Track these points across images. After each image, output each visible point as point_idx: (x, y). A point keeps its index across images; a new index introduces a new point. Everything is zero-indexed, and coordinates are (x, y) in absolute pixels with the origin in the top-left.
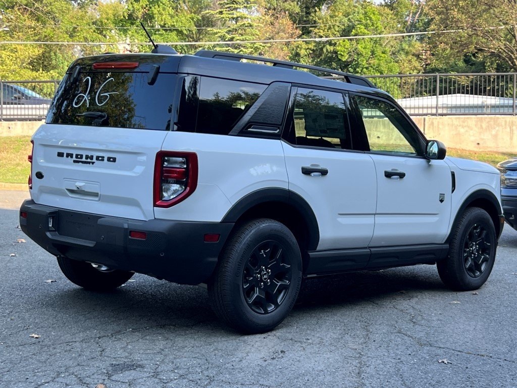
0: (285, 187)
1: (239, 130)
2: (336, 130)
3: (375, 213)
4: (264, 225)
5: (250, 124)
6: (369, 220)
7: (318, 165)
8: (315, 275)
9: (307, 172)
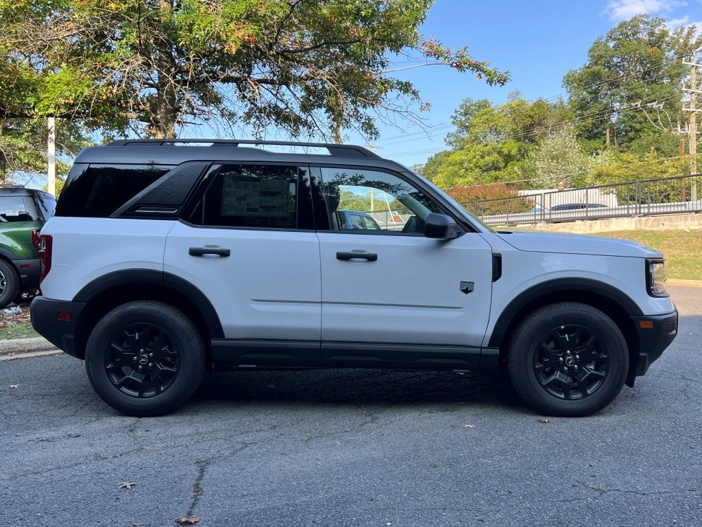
0: (160, 269)
1: (122, 212)
2: (275, 207)
3: (320, 300)
4: (132, 307)
5: (137, 205)
6: (315, 309)
7: (217, 246)
8: (255, 366)
9: (196, 253)
